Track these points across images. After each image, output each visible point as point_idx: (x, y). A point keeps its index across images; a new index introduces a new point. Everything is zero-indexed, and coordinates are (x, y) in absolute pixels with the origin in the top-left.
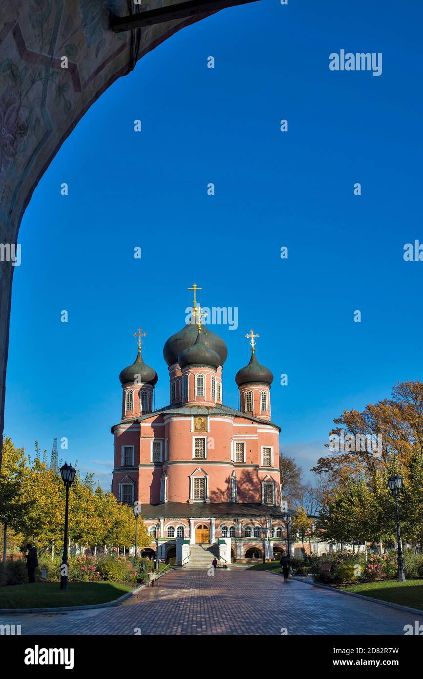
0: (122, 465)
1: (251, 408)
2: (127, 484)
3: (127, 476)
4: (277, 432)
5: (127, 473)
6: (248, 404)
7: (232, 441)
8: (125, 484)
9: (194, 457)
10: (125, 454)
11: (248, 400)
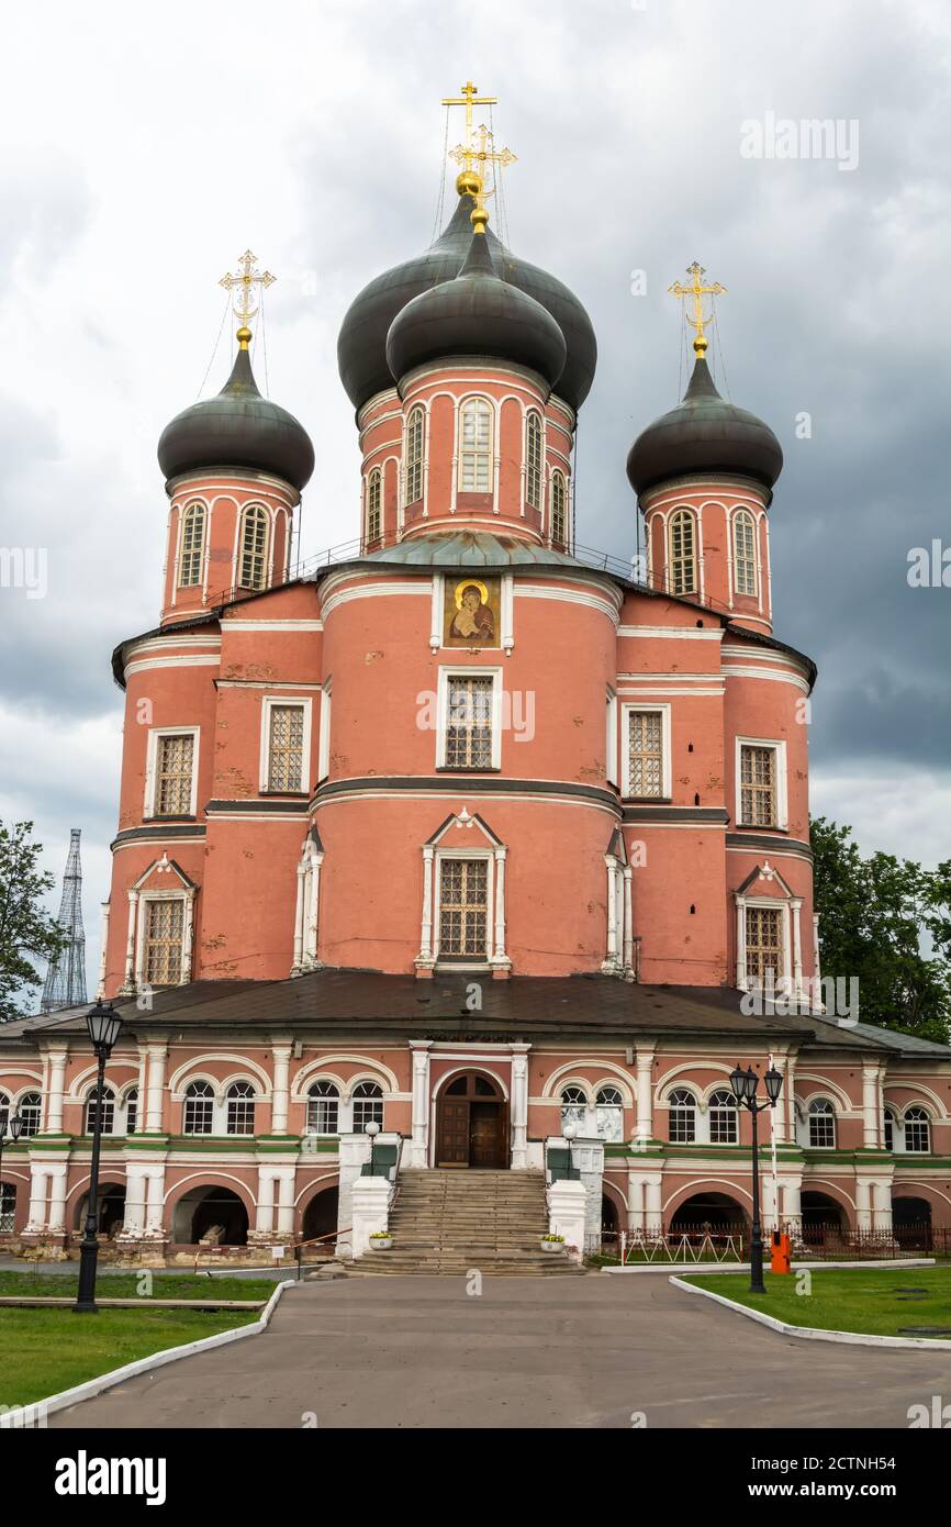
0: (149, 813)
1: (689, 580)
2: (165, 895)
3: (165, 861)
4: (798, 681)
5: (165, 850)
6: (678, 565)
7: (614, 702)
8: (154, 895)
9: (441, 761)
10: (164, 767)
11: (678, 546)
